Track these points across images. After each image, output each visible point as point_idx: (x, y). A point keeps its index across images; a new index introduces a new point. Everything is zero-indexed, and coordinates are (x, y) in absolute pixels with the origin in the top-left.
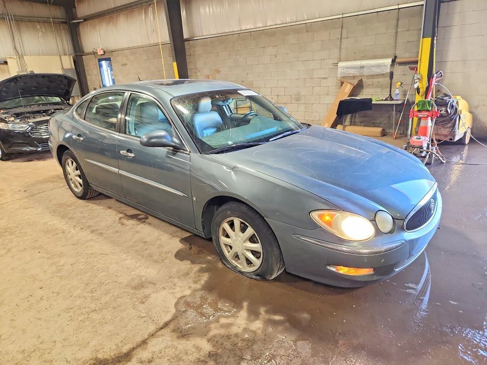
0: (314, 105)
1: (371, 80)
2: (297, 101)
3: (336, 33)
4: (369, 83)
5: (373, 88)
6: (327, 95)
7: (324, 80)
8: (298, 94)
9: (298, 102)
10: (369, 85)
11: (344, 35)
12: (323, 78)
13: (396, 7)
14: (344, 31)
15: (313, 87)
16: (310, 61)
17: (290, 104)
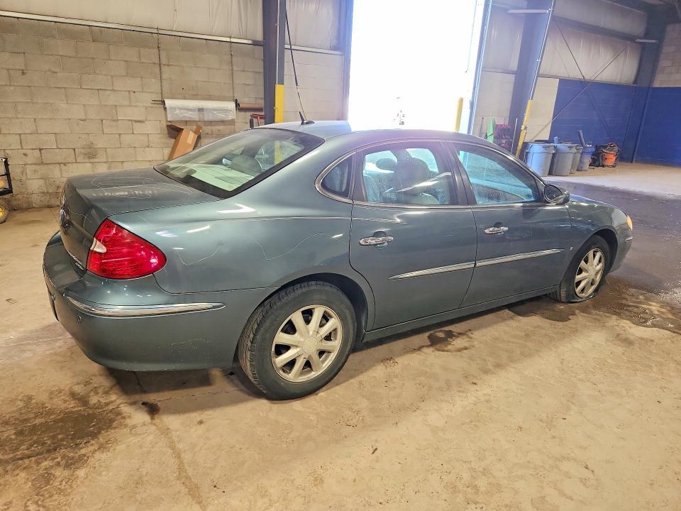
0: (124, 164)
1: (209, 127)
2: (89, 158)
3: (150, 55)
4: (206, 132)
5: (213, 137)
6: (148, 147)
7: (139, 124)
8: (90, 146)
9: (91, 161)
10: (207, 134)
11: (164, 61)
12: (136, 121)
13: (228, 39)
14: (163, 54)
15: (120, 135)
16: (108, 92)
17: (75, 165)
